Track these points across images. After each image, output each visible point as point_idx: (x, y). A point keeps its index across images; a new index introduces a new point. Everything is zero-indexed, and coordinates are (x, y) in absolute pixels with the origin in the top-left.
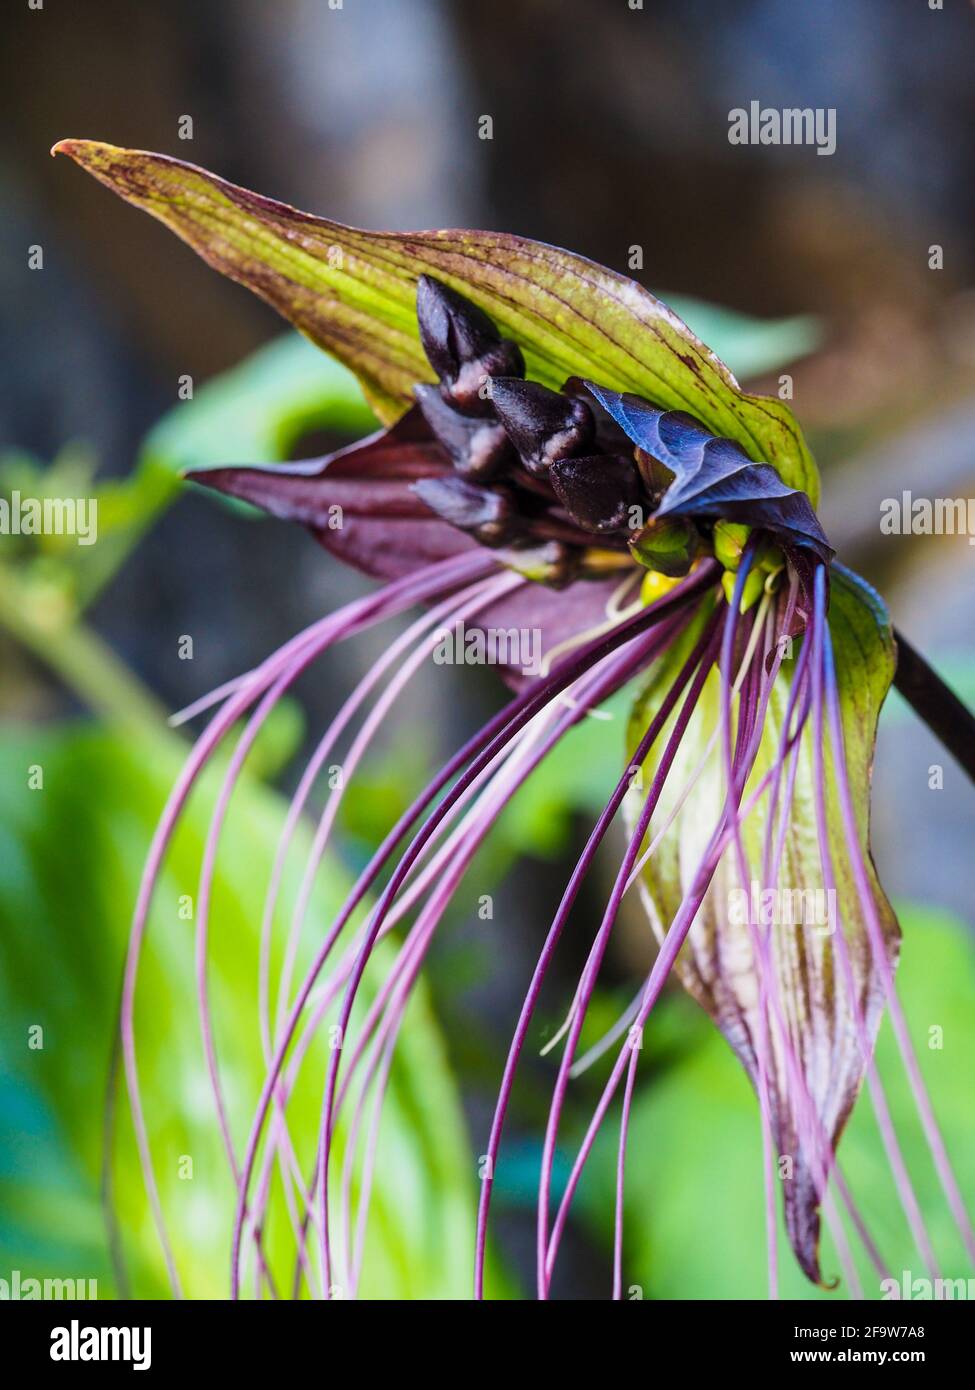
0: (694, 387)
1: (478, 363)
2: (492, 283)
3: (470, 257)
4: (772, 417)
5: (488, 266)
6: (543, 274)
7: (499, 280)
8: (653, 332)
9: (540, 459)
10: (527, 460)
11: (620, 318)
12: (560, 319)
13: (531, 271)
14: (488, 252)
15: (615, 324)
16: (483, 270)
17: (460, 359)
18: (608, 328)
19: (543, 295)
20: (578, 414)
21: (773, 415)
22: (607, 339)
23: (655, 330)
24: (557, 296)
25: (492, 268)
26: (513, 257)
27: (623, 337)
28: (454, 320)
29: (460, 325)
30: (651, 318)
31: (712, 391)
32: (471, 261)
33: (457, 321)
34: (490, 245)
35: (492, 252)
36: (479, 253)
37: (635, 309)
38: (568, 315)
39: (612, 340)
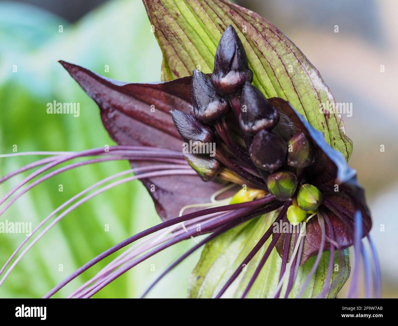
0: (320, 124)
1: (238, 73)
2: (258, 43)
3: (255, 28)
4: (347, 151)
5: (260, 35)
6: (281, 49)
7: (261, 43)
8: (317, 94)
9: (252, 126)
10: (245, 123)
11: (304, 82)
12: (278, 71)
13: (277, 45)
14: (264, 29)
15: (300, 83)
16: (257, 36)
17: (232, 68)
18: (296, 84)
19: (276, 58)
20: (275, 114)
21: (348, 150)
22: (293, 88)
23: (318, 94)
24: (282, 61)
25: (261, 36)
26: (273, 36)
27: (301, 90)
28: (236, 51)
29: (238, 54)
30: (319, 87)
31: (328, 129)
32: (254, 29)
33: (238, 52)
34: (266, 27)
35: (265, 30)
36: (260, 28)
37: (313, 81)
38: (282, 70)
39: (295, 89)
